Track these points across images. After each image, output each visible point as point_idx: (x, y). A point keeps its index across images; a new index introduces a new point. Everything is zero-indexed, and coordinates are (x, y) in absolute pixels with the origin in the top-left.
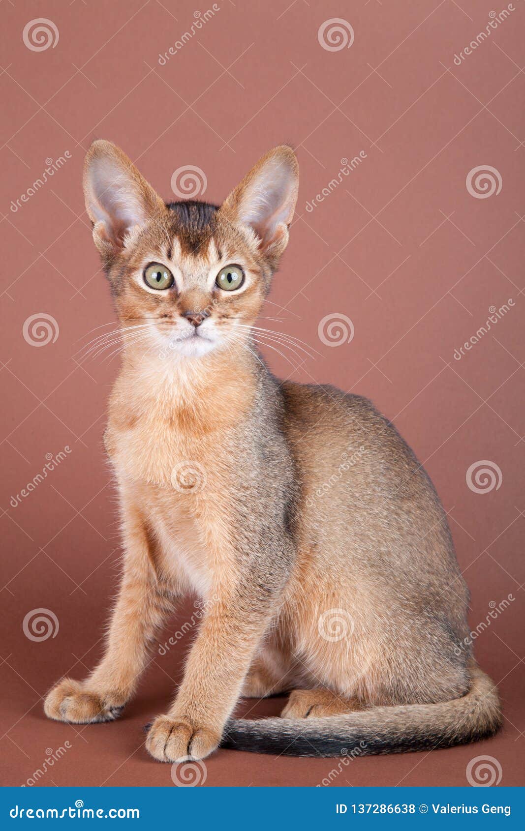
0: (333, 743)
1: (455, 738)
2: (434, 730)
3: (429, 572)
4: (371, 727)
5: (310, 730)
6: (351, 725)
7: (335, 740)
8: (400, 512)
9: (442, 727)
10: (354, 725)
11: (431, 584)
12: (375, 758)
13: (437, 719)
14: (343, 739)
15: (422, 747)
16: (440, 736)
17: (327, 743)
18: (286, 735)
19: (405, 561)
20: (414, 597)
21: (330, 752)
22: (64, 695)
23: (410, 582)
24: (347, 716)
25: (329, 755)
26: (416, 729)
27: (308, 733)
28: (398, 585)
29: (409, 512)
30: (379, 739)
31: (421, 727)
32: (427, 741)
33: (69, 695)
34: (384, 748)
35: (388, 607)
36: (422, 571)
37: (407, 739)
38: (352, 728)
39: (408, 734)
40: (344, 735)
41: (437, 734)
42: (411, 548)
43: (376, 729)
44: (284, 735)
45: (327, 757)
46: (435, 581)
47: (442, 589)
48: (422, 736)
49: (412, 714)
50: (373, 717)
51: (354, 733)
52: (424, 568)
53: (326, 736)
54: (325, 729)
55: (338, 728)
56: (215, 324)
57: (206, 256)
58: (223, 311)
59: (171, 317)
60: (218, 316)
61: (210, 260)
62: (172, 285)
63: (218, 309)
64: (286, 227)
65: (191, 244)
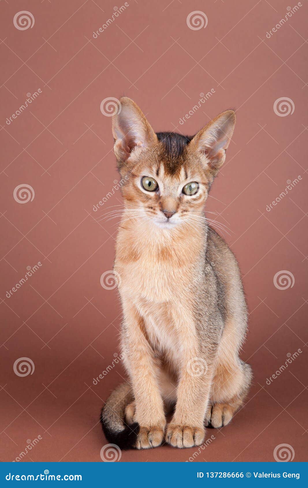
56: (179, 217)
57: (178, 176)
58: (184, 208)
59: (154, 209)
60: (181, 211)
61: (181, 179)
62: (157, 189)
63: (182, 207)
64: (224, 151)
65: (170, 169)
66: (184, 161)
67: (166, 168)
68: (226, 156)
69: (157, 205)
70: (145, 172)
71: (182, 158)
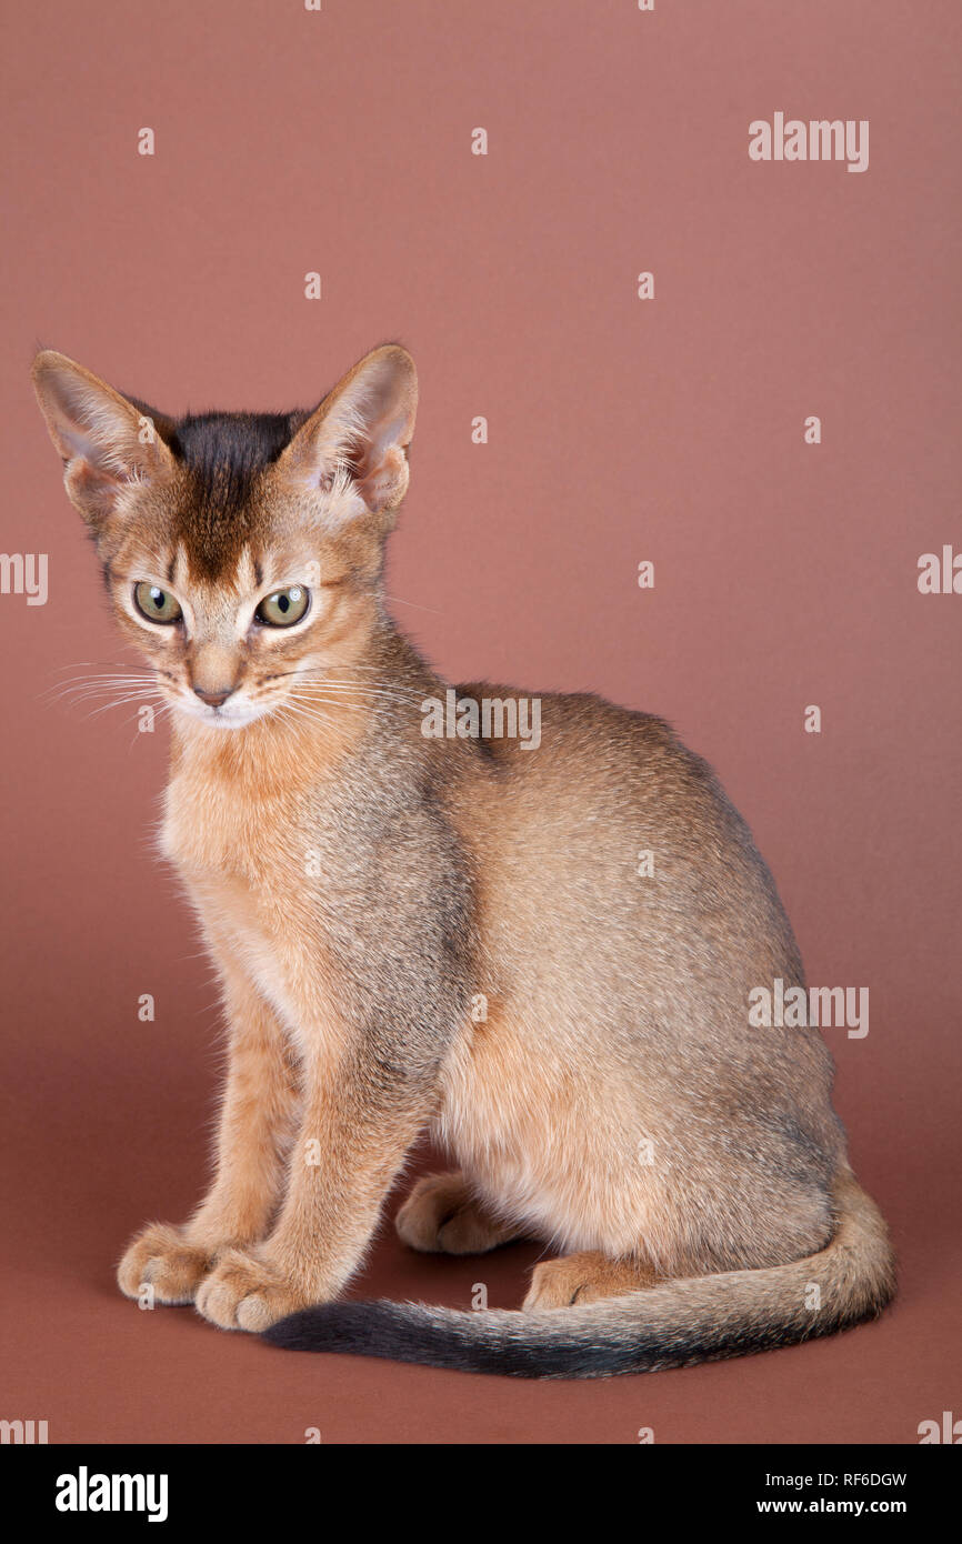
0: (599, 1352)
1: (812, 1330)
2: (776, 1317)
3: (749, 1039)
4: (666, 1321)
5: (556, 1332)
6: (630, 1318)
7: (604, 1348)
8: (695, 937)
9: (789, 1313)
10: (635, 1318)
11: (753, 1061)
12: (675, 1374)
13: (781, 1296)
14: (617, 1345)
15: (756, 1348)
16: (786, 1326)
17: (590, 1354)
18: (516, 1341)
19: (702, 1024)
20: (718, 1091)
21: (597, 1368)
22: (149, 1254)
23: (712, 1063)
24: (623, 1302)
25: (593, 1374)
26: (746, 1318)
27: (554, 1337)
28: (686, 1074)
29: (710, 939)
30: (680, 1340)
31: (754, 1314)
32: (765, 1337)
33: (157, 1253)
34: (690, 1356)
35: (669, 1115)
36: (736, 1038)
37: (730, 1336)
38: (632, 1324)
39: (731, 1327)
40: (619, 1338)
41: (780, 1325)
42: (714, 1000)
43: (676, 1323)
44: (511, 1341)
45: (589, 1378)
46: (762, 1054)
47: (774, 1066)
48: (755, 1330)
49: (737, 1291)
50: (668, 1301)
51: (637, 1332)
52: (740, 1034)
53: (585, 1341)
54: (583, 1328)
55: (607, 1326)
56: (251, 698)
57: (232, 585)
58: (265, 670)
59: (175, 680)
60: (256, 679)
61: (240, 590)
62: (177, 619)
63: (255, 669)
64: (403, 452)
65: (205, 560)
66: (251, 527)
67: (193, 559)
68: (410, 467)
69: (181, 667)
70: (138, 572)
71: (242, 518)
